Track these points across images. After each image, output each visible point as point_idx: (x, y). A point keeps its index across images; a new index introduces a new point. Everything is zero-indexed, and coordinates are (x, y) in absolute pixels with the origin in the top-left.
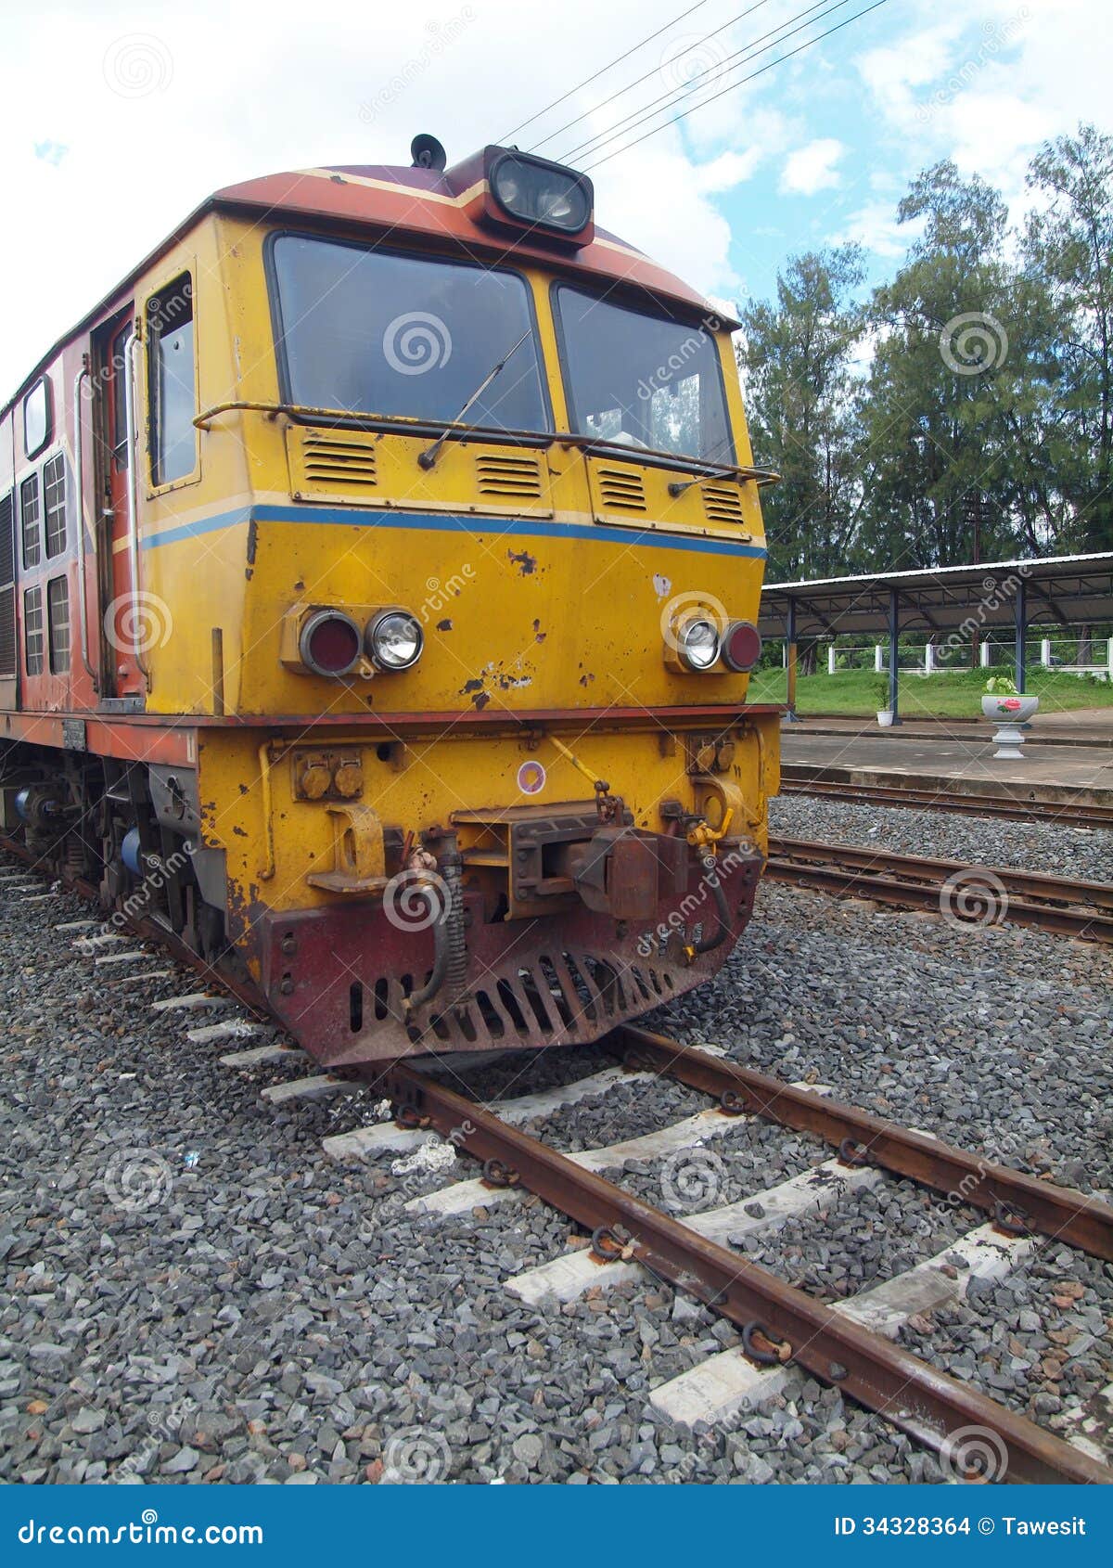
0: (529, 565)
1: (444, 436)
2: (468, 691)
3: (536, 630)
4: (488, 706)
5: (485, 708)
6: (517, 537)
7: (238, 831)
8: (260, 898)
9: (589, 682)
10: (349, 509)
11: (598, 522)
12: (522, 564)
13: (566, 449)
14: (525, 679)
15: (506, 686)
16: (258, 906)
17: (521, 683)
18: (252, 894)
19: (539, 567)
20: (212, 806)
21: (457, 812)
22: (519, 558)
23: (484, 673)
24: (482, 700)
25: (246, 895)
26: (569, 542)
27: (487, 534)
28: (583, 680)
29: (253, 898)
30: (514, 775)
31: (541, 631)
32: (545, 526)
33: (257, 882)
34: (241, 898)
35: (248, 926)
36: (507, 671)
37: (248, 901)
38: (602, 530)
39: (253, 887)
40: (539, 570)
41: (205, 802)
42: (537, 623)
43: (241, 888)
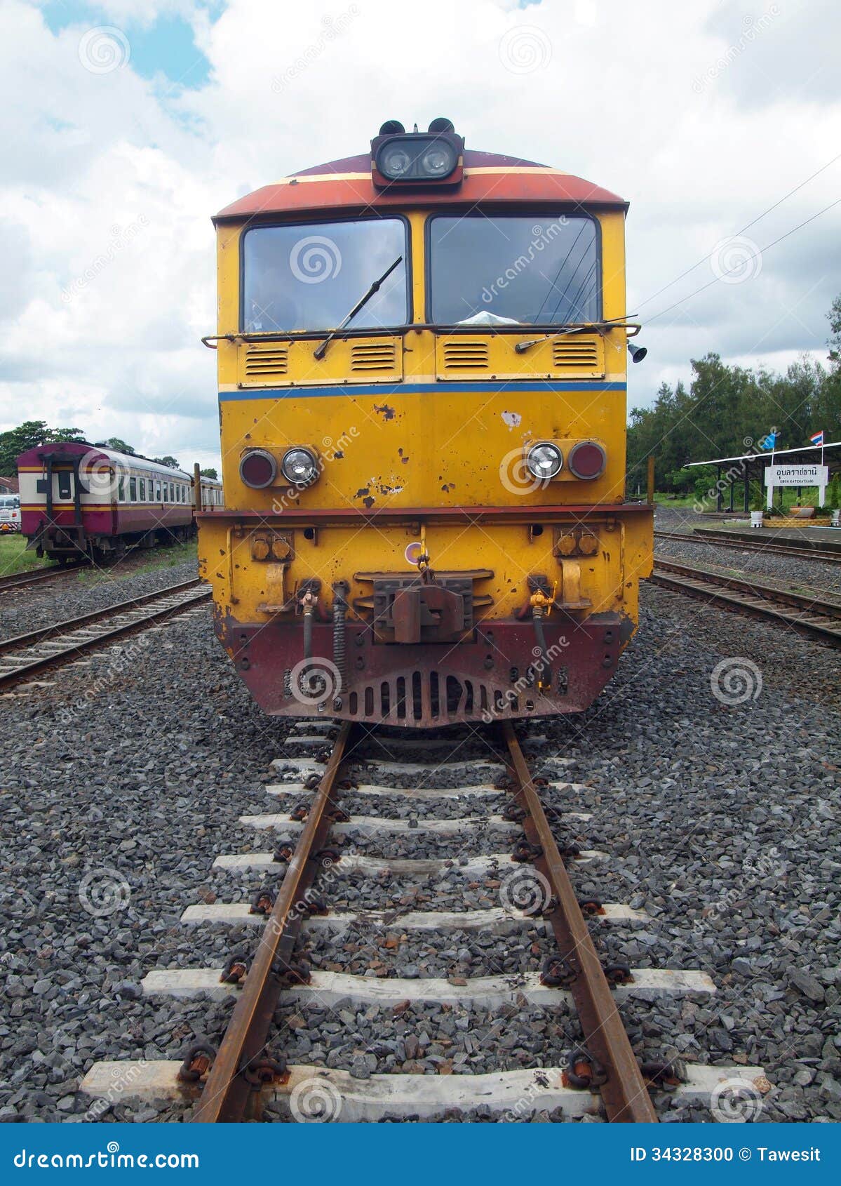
0: (389, 414)
1: (329, 338)
2: (359, 496)
3: (401, 455)
4: (374, 506)
5: (372, 507)
6: (379, 396)
7: (219, 576)
8: (232, 613)
9: (450, 489)
10: (270, 389)
11: (439, 380)
12: (385, 413)
13: (419, 333)
14: (398, 488)
15: (385, 493)
16: (230, 619)
17: (395, 490)
18: (227, 611)
19: (396, 414)
20: (205, 561)
21: (359, 574)
22: (382, 410)
23: (369, 485)
24: (369, 502)
25: (224, 611)
26: (417, 396)
27: (358, 396)
28: (444, 488)
29: (228, 613)
30: (402, 551)
31: (405, 456)
32: (399, 387)
33: (230, 604)
34: (220, 613)
35: (224, 629)
36: (385, 482)
37: (224, 615)
38: (442, 386)
39: (227, 607)
40: (397, 416)
41: (201, 558)
42: (401, 451)
43: (220, 607)
